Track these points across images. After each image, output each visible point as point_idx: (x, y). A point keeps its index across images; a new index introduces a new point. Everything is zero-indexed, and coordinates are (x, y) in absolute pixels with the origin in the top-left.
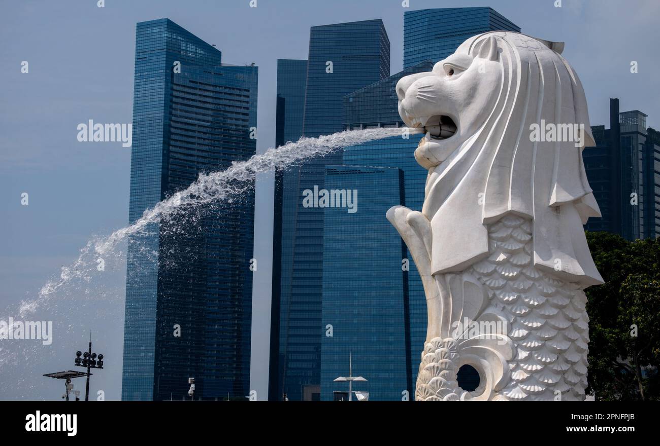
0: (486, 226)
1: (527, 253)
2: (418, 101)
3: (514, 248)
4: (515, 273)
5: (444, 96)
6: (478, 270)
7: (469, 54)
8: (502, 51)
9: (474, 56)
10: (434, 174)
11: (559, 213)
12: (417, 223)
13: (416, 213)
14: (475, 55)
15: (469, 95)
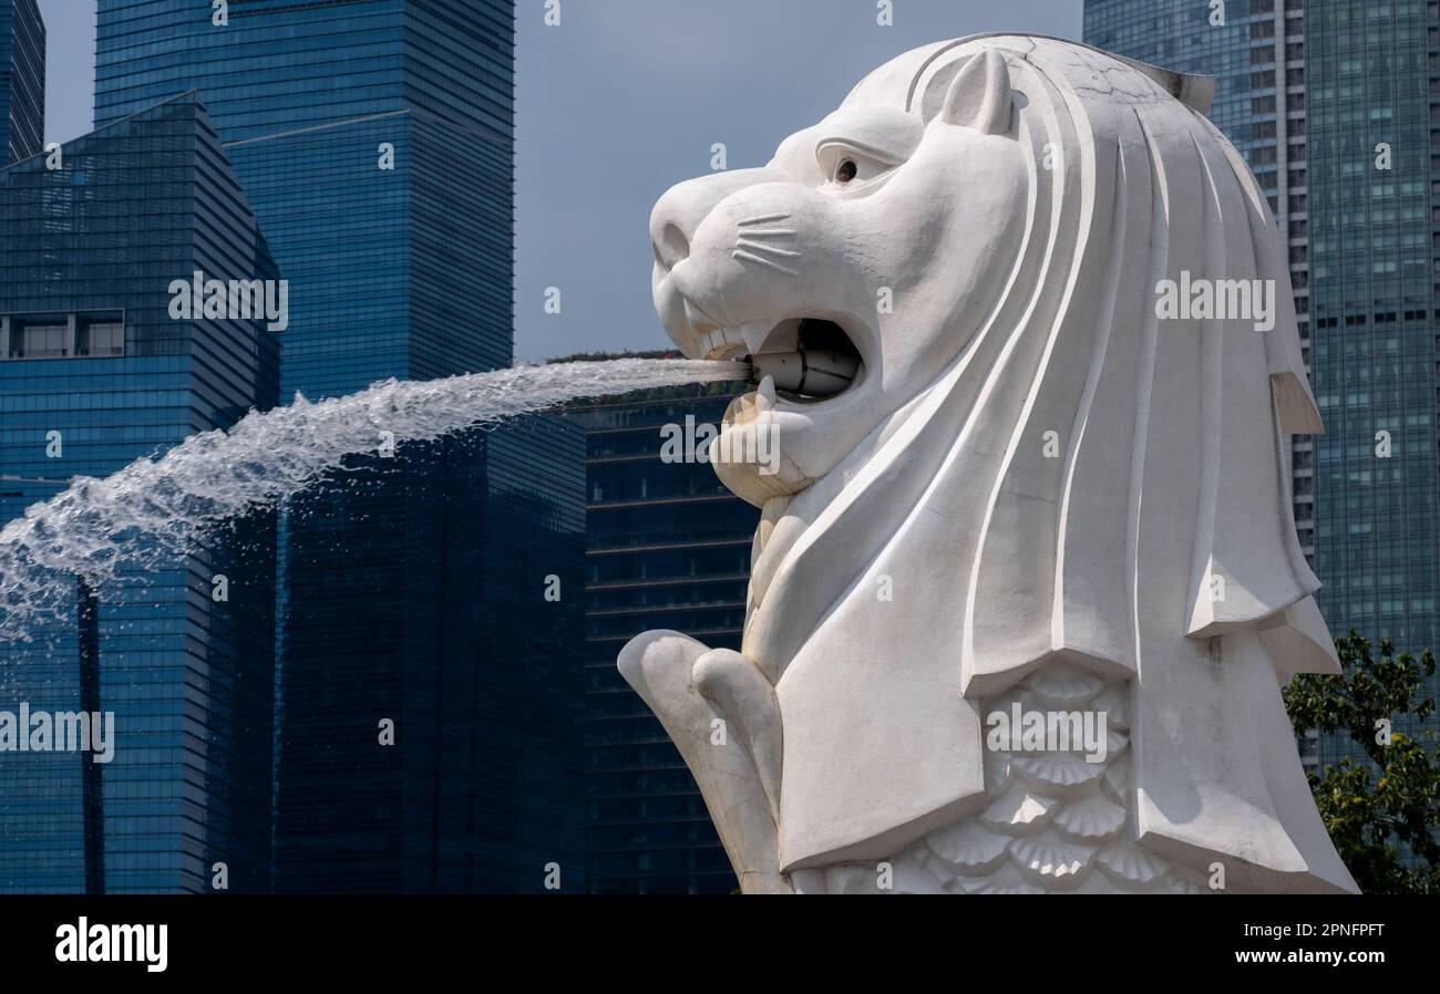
0: (976, 704)
1: (1114, 798)
2: (738, 267)
3: (1070, 781)
4: (1076, 866)
5: (826, 253)
6: (947, 855)
7: (908, 110)
8: (1025, 103)
9: (928, 116)
10: (787, 522)
11: (1220, 660)
12: (730, 690)
13: (723, 655)
14: (929, 112)
15: (916, 252)
